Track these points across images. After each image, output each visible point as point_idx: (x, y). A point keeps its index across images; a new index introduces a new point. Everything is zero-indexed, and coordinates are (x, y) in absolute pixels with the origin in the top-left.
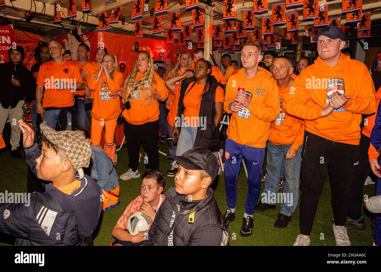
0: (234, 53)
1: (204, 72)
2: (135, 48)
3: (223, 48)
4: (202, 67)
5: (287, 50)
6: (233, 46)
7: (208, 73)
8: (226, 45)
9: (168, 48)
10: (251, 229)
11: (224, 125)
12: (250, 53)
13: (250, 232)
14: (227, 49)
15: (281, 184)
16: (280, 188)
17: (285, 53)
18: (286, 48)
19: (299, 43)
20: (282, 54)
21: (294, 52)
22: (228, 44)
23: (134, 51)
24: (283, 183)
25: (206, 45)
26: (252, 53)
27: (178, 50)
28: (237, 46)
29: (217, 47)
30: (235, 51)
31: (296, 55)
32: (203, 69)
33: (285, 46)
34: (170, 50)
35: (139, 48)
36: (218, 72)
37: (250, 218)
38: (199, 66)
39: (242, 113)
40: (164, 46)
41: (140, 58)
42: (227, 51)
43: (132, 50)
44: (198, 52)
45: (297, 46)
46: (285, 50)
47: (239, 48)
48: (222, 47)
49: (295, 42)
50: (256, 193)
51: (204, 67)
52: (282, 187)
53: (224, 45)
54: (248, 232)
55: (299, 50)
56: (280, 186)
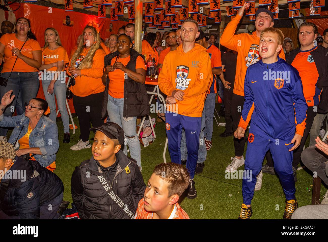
0: (164, 30)
1: (127, 47)
2: (66, 21)
3: (154, 25)
4: (125, 42)
5: (211, 28)
6: (163, 23)
7: (130, 47)
8: (157, 22)
9: (100, 23)
10: (195, 191)
11: (154, 95)
12: (191, 29)
13: (195, 193)
14: (158, 26)
15: (208, 147)
16: (207, 150)
17: (210, 31)
18: (211, 26)
19: (222, 22)
20: (207, 32)
21: (217, 30)
22: (158, 21)
23: (66, 25)
24: (210, 146)
25: (136, 20)
26: (192, 28)
27: (111, 25)
28: (167, 23)
29: (148, 24)
30: (165, 28)
31: (219, 33)
32: (126, 44)
33: (210, 25)
34: (103, 25)
35: (70, 22)
36: (148, 47)
37: (193, 181)
38: (121, 41)
39: (180, 85)
40: (96, 21)
41: (87, 33)
42: (158, 27)
43: (64, 24)
44: (129, 27)
45: (220, 25)
46: (210, 28)
47: (169, 25)
48: (153, 23)
49: (218, 21)
50: (195, 159)
51: (127, 42)
52: (209, 149)
53: (155, 22)
54: (195, 194)
55: (222, 29)
56: (207, 149)
